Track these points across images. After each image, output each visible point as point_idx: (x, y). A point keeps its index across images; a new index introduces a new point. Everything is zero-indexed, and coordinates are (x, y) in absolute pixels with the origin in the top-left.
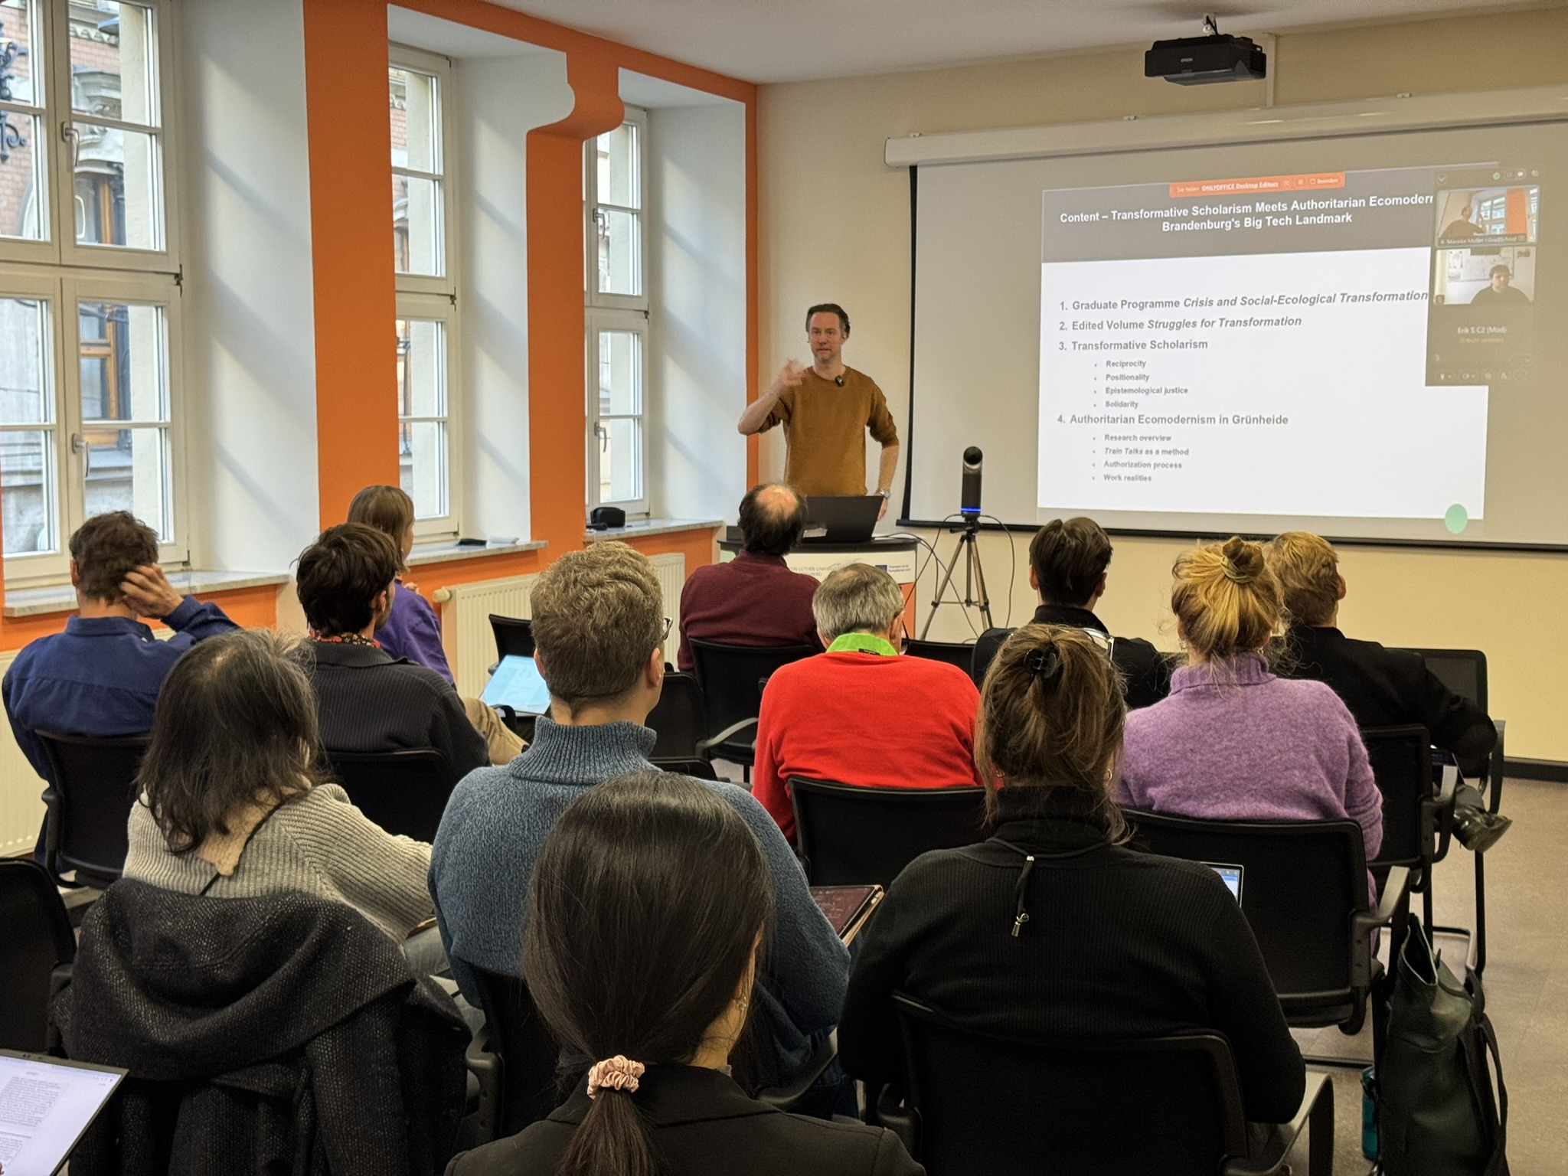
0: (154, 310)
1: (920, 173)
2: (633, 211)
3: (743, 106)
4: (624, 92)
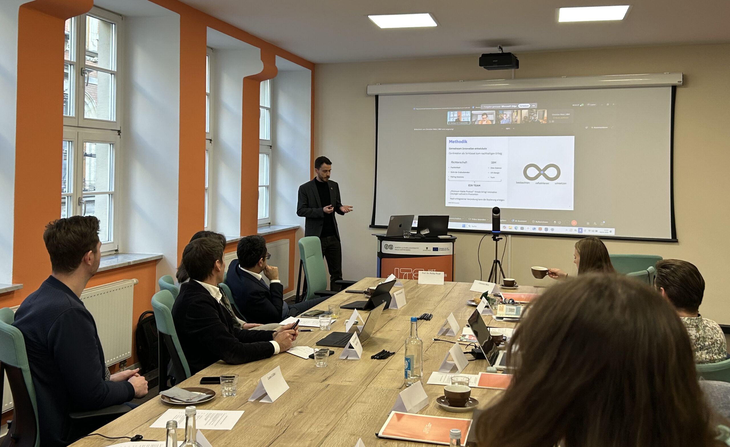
0: (109, 145)
1: (380, 98)
2: (267, 109)
3: (310, 71)
4: (277, 64)
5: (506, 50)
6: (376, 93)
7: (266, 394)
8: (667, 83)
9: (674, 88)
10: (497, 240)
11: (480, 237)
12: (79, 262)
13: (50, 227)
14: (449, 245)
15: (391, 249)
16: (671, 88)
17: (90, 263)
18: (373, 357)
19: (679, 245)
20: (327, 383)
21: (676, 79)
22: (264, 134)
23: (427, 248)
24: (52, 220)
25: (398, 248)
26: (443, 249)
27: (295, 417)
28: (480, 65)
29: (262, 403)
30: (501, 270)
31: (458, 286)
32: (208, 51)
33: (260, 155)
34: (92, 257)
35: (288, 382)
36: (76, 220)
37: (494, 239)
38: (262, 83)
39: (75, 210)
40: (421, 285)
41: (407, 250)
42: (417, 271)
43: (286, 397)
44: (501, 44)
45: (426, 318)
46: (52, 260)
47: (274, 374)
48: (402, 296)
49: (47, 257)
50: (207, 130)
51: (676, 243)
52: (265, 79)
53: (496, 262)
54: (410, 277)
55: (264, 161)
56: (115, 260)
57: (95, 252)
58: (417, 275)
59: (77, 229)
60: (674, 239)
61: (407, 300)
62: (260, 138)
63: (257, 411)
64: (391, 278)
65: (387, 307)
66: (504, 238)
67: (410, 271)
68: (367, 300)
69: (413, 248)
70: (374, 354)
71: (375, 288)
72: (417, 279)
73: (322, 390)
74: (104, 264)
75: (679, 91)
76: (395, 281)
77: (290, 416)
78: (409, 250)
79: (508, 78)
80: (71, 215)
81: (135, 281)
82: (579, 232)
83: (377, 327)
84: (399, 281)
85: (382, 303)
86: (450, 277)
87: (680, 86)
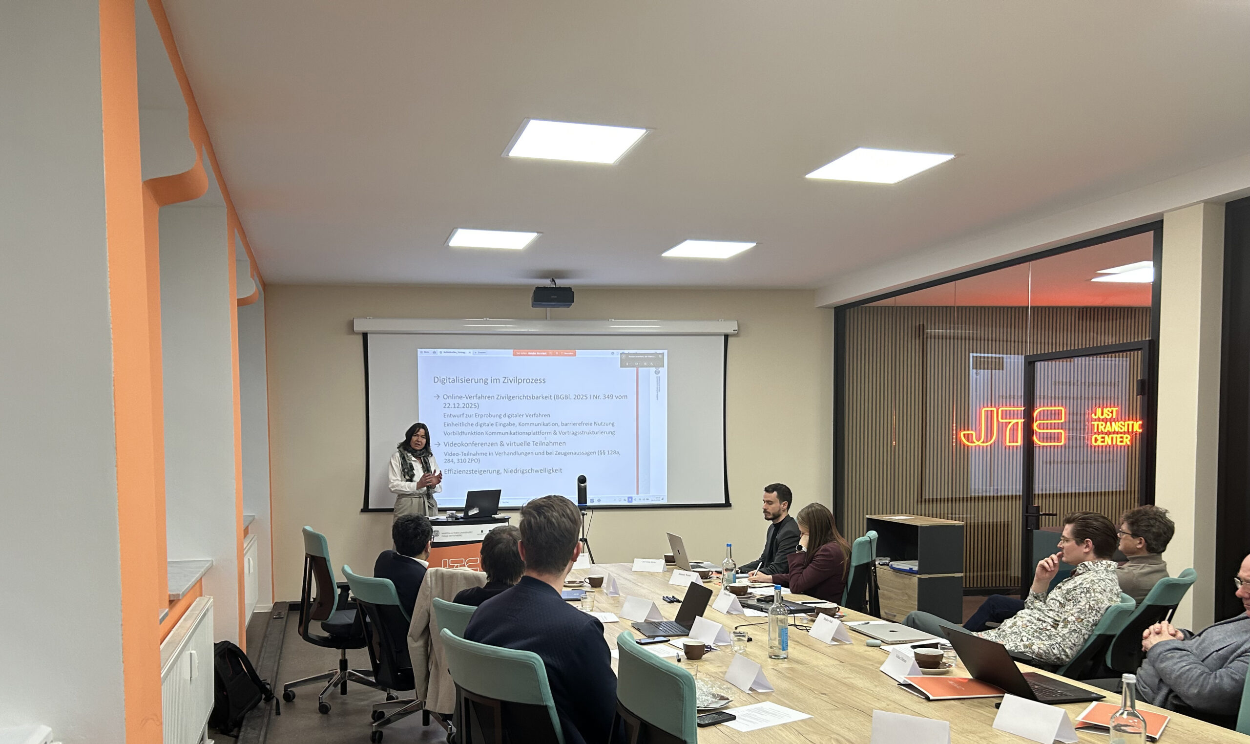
1: (369, 337)
5: (560, 283)
6: (364, 329)
8: (719, 331)
9: (726, 337)
15: (437, 535)
16: (723, 337)
19: (731, 509)
21: (730, 327)
23: (482, 531)
25: (446, 533)
28: (531, 301)
41: (458, 536)
44: (553, 275)
51: (729, 508)
60: (727, 504)
69: (465, 533)
75: (732, 340)
78: (460, 535)
79: (542, 319)
82: (629, 501)
87: (733, 335)
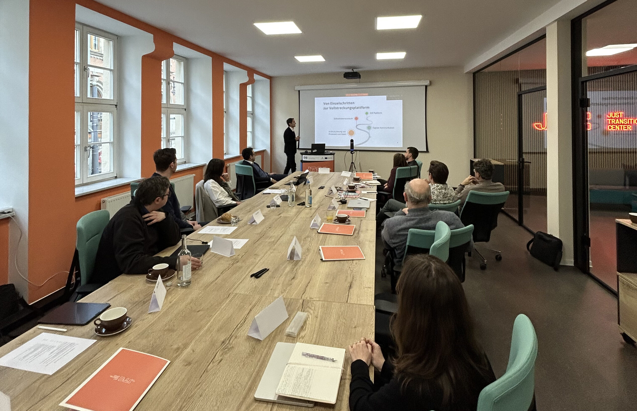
1: (300, 92)
2: (250, 97)
3: (269, 80)
4: (254, 78)
5: (355, 70)
6: (299, 89)
7: (255, 221)
8: (423, 84)
9: (426, 87)
10: (352, 154)
11: (345, 152)
12: (168, 167)
13: (156, 153)
14: (332, 156)
15: (307, 158)
17: (172, 167)
18: (298, 205)
19: (429, 153)
20: (280, 216)
21: (427, 83)
22: (249, 108)
23: (322, 158)
24: (157, 149)
25: (309, 158)
26: (329, 158)
27: (267, 230)
28: (344, 77)
29: (254, 225)
30: (355, 166)
31: (336, 174)
32: (224, 72)
33: (248, 118)
34: (173, 165)
35: (264, 216)
36: (166, 150)
37: (351, 153)
38: (248, 86)
39: (167, 145)
40: (320, 174)
41: (313, 159)
42: (318, 168)
43: (263, 222)
44: (353, 68)
45: (322, 188)
46: (156, 166)
47: (258, 213)
48: (312, 179)
49: (154, 165)
50: (224, 108)
52: (249, 84)
53: (352, 163)
54: (315, 171)
55: (249, 120)
56: (185, 166)
57: (174, 163)
58: (318, 170)
59: (167, 153)
60: (427, 151)
61: (314, 181)
62: (248, 110)
63: (251, 228)
64: (307, 171)
65: (305, 184)
66: (355, 152)
67: (315, 168)
68: (297, 181)
69: (316, 158)
70: (299, 203)
71: (300, 176)
72: (318, 171)
73: (278, 218)
74: (179, 168)
75: (428, 88)
76: (308, 173)
77: (265, 230)
79: (356, 83)
80: (165, 148)
81: (194, 175)
83: (301, 192)
84: (310, 173)
85: (303, 182)
86: (332, 170)
87: (428, 86)
